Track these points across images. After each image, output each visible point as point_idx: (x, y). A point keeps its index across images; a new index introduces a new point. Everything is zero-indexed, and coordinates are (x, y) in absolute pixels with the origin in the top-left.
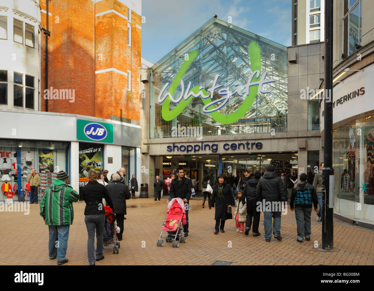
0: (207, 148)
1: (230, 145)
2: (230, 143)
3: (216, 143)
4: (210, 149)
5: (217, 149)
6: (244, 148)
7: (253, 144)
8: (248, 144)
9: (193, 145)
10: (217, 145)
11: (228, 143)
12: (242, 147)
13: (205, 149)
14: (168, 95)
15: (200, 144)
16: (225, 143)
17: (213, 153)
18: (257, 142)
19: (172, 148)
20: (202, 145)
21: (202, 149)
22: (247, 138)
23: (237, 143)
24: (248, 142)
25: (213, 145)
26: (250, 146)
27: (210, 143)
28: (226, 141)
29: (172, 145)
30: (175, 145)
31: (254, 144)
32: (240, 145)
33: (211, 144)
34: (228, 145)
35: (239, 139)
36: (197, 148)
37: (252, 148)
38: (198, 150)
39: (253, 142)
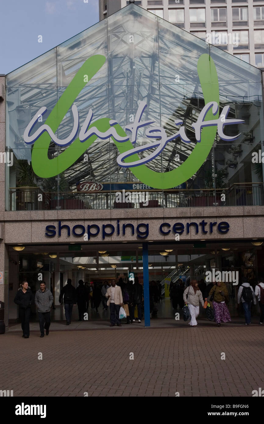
0: (128, 230)
1: (172, 227)
2: (172, 223)
3: (145, 222)
4: (133, 233)
5: (147, 233)
6: (197, 232)
7: (212, 225)
8: (203, 224)
9: (100, 224)
10: (147, 226)
11: (167, 221)
12: (192, 229)
13: (124, 233)
14: (45, 130)
15: (114, 224)
16: (162, 222)
17: (139, 240)
18: (219, 221)
19: (57, 230)
20: (118, 226)
21: (118, 233)
22: (203, 214)
23: (184, 222)
24: (203, 221)
25: (139, 226)
26: (207, 228)
27: (133, 221)
28: (164, 218)
29: (56, 224)
30: (63, 224)
31: (215, 223)
32: (188, 225)
33: (135, 224)
34: (168, 225)
35: (189, 215)
36: (108, 230)
37: (211, 231)
38: (110, 235)
39: (213, 221)
